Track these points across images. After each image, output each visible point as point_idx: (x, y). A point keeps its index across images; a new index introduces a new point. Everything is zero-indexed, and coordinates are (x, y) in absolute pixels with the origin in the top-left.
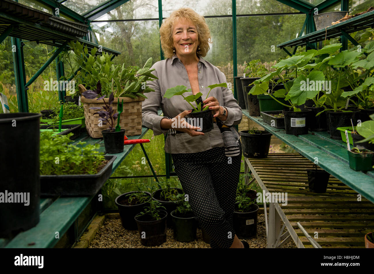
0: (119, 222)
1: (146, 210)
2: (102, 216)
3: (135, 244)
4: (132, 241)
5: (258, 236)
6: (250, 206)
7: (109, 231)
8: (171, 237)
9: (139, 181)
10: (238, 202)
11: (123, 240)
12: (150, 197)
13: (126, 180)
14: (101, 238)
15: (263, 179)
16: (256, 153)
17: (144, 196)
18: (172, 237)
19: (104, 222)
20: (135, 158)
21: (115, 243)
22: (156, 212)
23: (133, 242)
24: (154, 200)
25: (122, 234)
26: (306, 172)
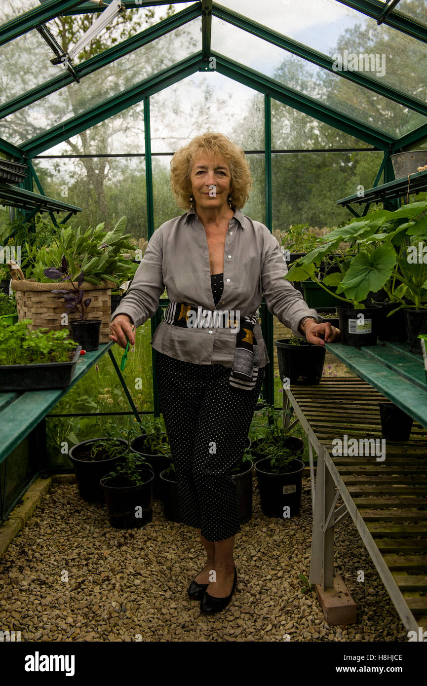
0: (74, 489)
1: (119, 468)
2: (46, 478)
3: (100, 525)
4: (96, 520)
5: (304, 512)
6: (290, 463)
7: (58, 504)
8: (159, 513)
9: (110, 421)
10: (270, 456)
11: (80, 518)
12: (127, 448)
13: (88, 419)
14: (44, 515)
15: (309, 418)
16: (300, 377)
17: (116, 445)
18: (162, 514)
19: (50, 489)
20: (103, 383)
21: (67, 523)
22: (135, 473)
23: (97, 522)
24: (133, 452)
25: (80, 508)
26: (379, 408)
